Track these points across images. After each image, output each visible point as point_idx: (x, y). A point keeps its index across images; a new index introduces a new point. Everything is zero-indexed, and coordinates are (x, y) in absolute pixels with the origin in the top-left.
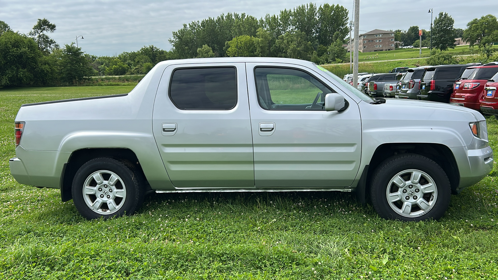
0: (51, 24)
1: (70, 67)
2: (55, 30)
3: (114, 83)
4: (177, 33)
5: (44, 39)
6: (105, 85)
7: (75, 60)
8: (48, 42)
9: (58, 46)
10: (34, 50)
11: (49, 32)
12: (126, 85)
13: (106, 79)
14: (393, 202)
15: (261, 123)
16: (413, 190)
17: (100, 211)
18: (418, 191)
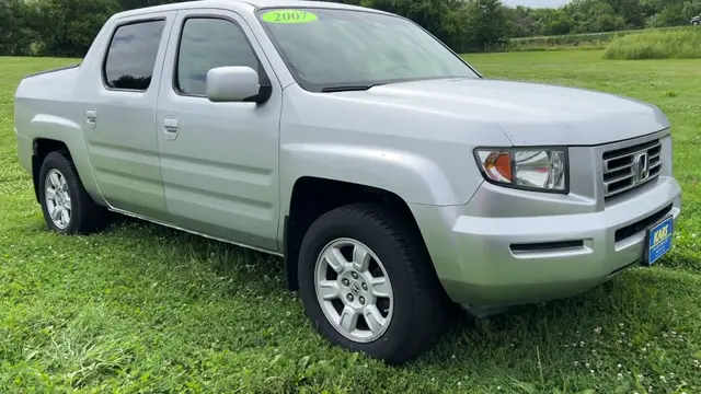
3: (538, 47)
7: (490, 15)
13: (531, 41)
14: (325, 299)
15: (166, 116)
16: (359, 282)
17: (57, 223)
18: (366, 289)
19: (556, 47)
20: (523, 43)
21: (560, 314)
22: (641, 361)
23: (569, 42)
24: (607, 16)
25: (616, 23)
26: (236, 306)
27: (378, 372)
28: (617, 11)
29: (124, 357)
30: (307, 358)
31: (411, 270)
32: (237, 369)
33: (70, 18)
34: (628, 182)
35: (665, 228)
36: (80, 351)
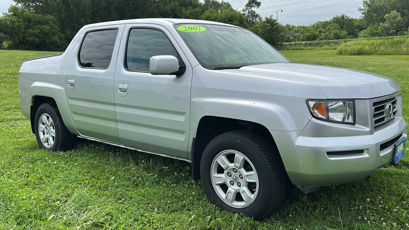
0: (258, 2)
1: (268, 35)
2: (260, 6)
3: (299, 48)
4: (367, 1)
5: (252, 14)
6: (292, 49)
7: (272, 29)
8: (254, 16)
9: (261, 19)
10: (243, 23)
11: (256, 8)
12: (308, 50)
13: (295, 44)
14: (217, 184)
15: (120, 83)
16: (237, 174)
17: (46, 145)
18: (242, 178)
19: (309, 48)
20: (291, 45)
21: (344, 192)
22: (393, 216)
23: (317, 45)
24: (337, 31)
25: (342, 34)
26: (162, 190)
27: (251, 224)
28: (342, 28)
29: (106, 217)
30: (209, 217)
31: (270, 167)
32: (172, 223)
33: (27, 27)
34: (383, 119)
35: (402, 144)
36: (79, 215)
